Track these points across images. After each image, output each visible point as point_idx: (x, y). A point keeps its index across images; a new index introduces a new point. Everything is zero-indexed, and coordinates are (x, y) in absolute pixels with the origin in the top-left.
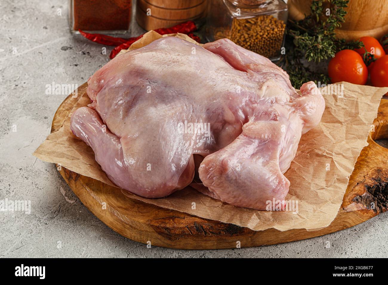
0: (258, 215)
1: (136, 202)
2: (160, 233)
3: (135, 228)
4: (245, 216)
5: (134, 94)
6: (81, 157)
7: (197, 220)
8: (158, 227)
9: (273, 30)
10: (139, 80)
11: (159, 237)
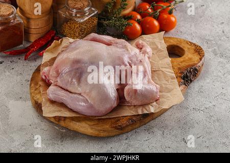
0: (152, 105)
1: (99, 120)
2: (118, 129)
3: (105, 131)
4: (147, 107)
5: (80, 72)
6: (62, 109)
7: (129, 117)
8: (116, 127)
9: (93, 22)
10: (79, 64)
11: (117, 130)
